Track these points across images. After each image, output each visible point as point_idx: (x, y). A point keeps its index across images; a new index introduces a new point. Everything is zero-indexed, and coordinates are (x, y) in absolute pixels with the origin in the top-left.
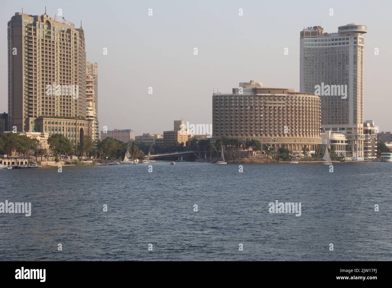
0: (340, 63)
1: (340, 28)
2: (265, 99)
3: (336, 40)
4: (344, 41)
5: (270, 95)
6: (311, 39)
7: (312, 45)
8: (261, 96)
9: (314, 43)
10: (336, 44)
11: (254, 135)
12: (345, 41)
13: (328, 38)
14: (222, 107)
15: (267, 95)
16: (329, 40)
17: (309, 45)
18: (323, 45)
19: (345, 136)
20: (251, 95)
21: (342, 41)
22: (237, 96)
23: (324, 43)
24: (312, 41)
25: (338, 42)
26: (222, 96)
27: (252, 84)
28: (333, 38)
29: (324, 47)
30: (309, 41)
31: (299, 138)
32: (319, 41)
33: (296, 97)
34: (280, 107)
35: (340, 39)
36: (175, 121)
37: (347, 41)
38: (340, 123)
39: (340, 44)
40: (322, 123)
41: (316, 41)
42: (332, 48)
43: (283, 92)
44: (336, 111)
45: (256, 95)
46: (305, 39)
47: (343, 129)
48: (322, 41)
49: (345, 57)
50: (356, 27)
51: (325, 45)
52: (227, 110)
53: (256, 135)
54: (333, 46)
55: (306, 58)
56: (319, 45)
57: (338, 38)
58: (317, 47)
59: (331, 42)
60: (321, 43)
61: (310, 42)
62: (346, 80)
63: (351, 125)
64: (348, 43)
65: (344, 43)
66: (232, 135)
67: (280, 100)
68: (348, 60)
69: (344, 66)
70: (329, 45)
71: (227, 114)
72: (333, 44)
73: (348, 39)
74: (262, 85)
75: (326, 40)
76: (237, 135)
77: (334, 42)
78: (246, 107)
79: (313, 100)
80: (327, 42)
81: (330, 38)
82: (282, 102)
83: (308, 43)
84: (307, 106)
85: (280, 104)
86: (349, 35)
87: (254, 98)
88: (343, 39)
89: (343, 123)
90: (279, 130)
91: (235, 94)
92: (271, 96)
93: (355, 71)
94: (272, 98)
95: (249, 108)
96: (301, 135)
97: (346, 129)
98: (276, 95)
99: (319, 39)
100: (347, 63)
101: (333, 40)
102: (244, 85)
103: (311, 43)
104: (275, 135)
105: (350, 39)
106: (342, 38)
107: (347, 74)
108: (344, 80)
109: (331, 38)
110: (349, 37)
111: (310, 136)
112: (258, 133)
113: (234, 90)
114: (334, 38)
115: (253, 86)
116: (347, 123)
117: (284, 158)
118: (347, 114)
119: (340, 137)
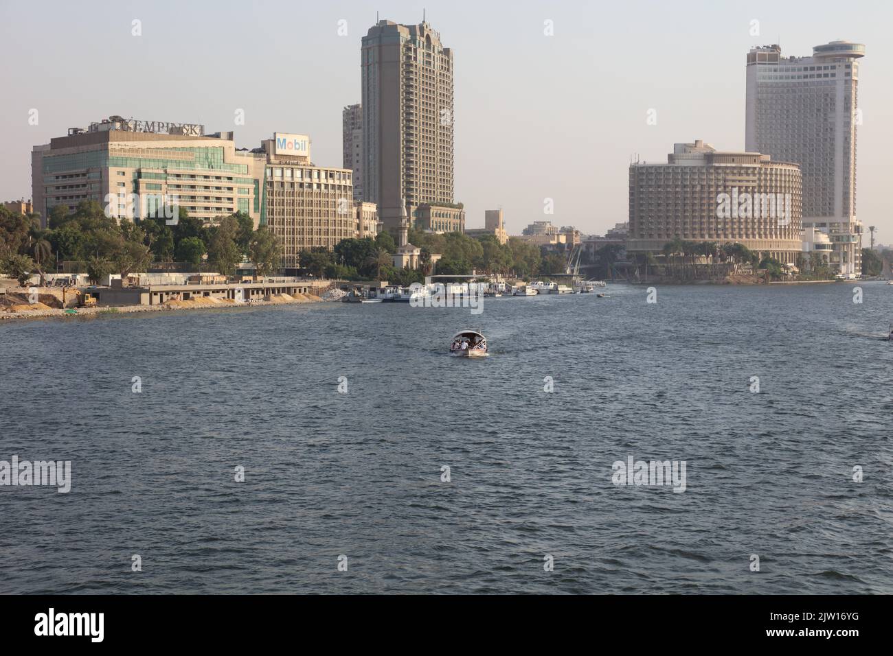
0: (818, 110)
1: (817, 49)
2: (717, 173)
3: (812, 69)
4: (826, 72)
5: (734, 165)
6: (767, 66)
7: (770, 78)
8: (718, 168)
9: (773, 73)
10: (812, 76)
11: (707, 237)
12: (829, 72)
13: (796, 66)
14: (650, 186)
15: (729, 165)
16: (799, 70)
17: (764, 78)
18: (787, 78)
19: (828, 237)
20: (702, 165)
21: (822, 72)
22: (677, 167)
23: (790, 74)
24: (770, 70)
25: (816, 72)
26: (651, 167)
27: (698, 145)
28: (806, 66)
29: (790, 81)
30: (765, 70)
31: (776, 242)
32: (781, 70)
34: (749, 187)
35: (819, 68)
36: (486, 211)
37: (833, 71)
38: (818, 215)
39: (819, 76)
41: (775, 71)
42: (804, 83)
43: (733, 160)
44: (811, 195)
45: (711, 165)
46: (758, 66)
47: (823, 225)
48: (787, 70)
49: (829, 100)
50: (850, 47)
51: (792, 78)
52: (659, 192)
53: (710, 236)
54: (806, 80)
55: (759, 100)
56: (781, 78)
57: (816, 65)
58: (778, 81)
59: (803, 73)
60: (784, 74)
61: (764, 72)
62: (831, 139)
63: (838, 218)
64: (833, 75)
65: (826, 75)
67: (748, 174)
68: (834, 104)
69: (825, 115)
70: (799, 78)
71: (659, 198)
72: (806, 77)
73: (833, 68)
74: (719, 150)
75: (793, 70)
77: (809, 73)
78: (694, 186)
80: (796, 74)
81: (800, 66)
82: (751, 177)
83: (762, 73)
84: (768, 184)
85: (748, 181)
86: (834, 61)
87: (707, 170)
88: (826, 68)
89: (824, 214)
90: (746, 226)
91: (674, 163)
92: (734, 168)
94: (735, 171)
95: (698, 188)
97: (828, 225)
98: (744, 165)
99: (781, 66)
100: (833, 110)
101: (806, 69)
102: (682, 149)
103: (767, 74)
104: (741, 236)
105: (837, 67)
106: (822, 65)
107: (831, 129)
108: (826, 140)
109: (803, 67)
110: (837, 64)
113: (671, 157)
115: (701, 150)
116: (832, 214)
117: (776, 276)
118: (832, 199)
119: (824, 239)
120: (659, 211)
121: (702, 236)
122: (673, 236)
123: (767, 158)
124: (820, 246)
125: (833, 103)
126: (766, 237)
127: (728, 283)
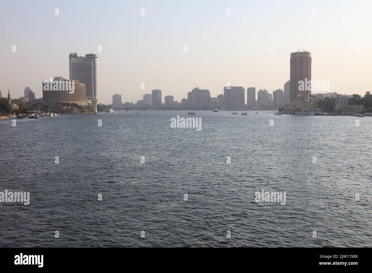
0: (88, 70)
1: (86, 55)
3: (86, 60)
6: (74, 58)
10: (86, 62)
12: (90, 61)
18: (80, 62)
21: (88, 61)
23: (80, 61)
27: (61, 78)
32: (78, 60)
35: (87, 60)
38: (88, 96)
39: (87, 62)
41: (77, 60)
46: (72, 58)
47: (89, 99)
48: (79, 60)
50: (94, 55)
55: (73, 67)
57: (87, 59)
58: (77, 62)
59: (83, 61)
63: (93, 97)
64: (91, 62)
65: (89, 62)
70: (82, 62)
72: (84, 62)
73: (91, 60)
75: (81, 60)
77: (85, 61)
80: (82, 61)
83: (73, 60)
86: (91, 58)
89: (90, 96)
93: (95, 74)
100: (91, 70)
101: (84, 60)
102: (57, 78)
103: (75, 60)
107: (91, 75)
108: (90, 78)
110: (92, 59)
114: (85, 59)
116: (92, 96)
117: (83, 111)
118: (92, 92)
119: (91, 102)
121: (63, 101)
122: (58, 101)
123: (78, 82)
124: (90, 104)
125: (91, 68)
126: (79, 101)
127: (74, 113)
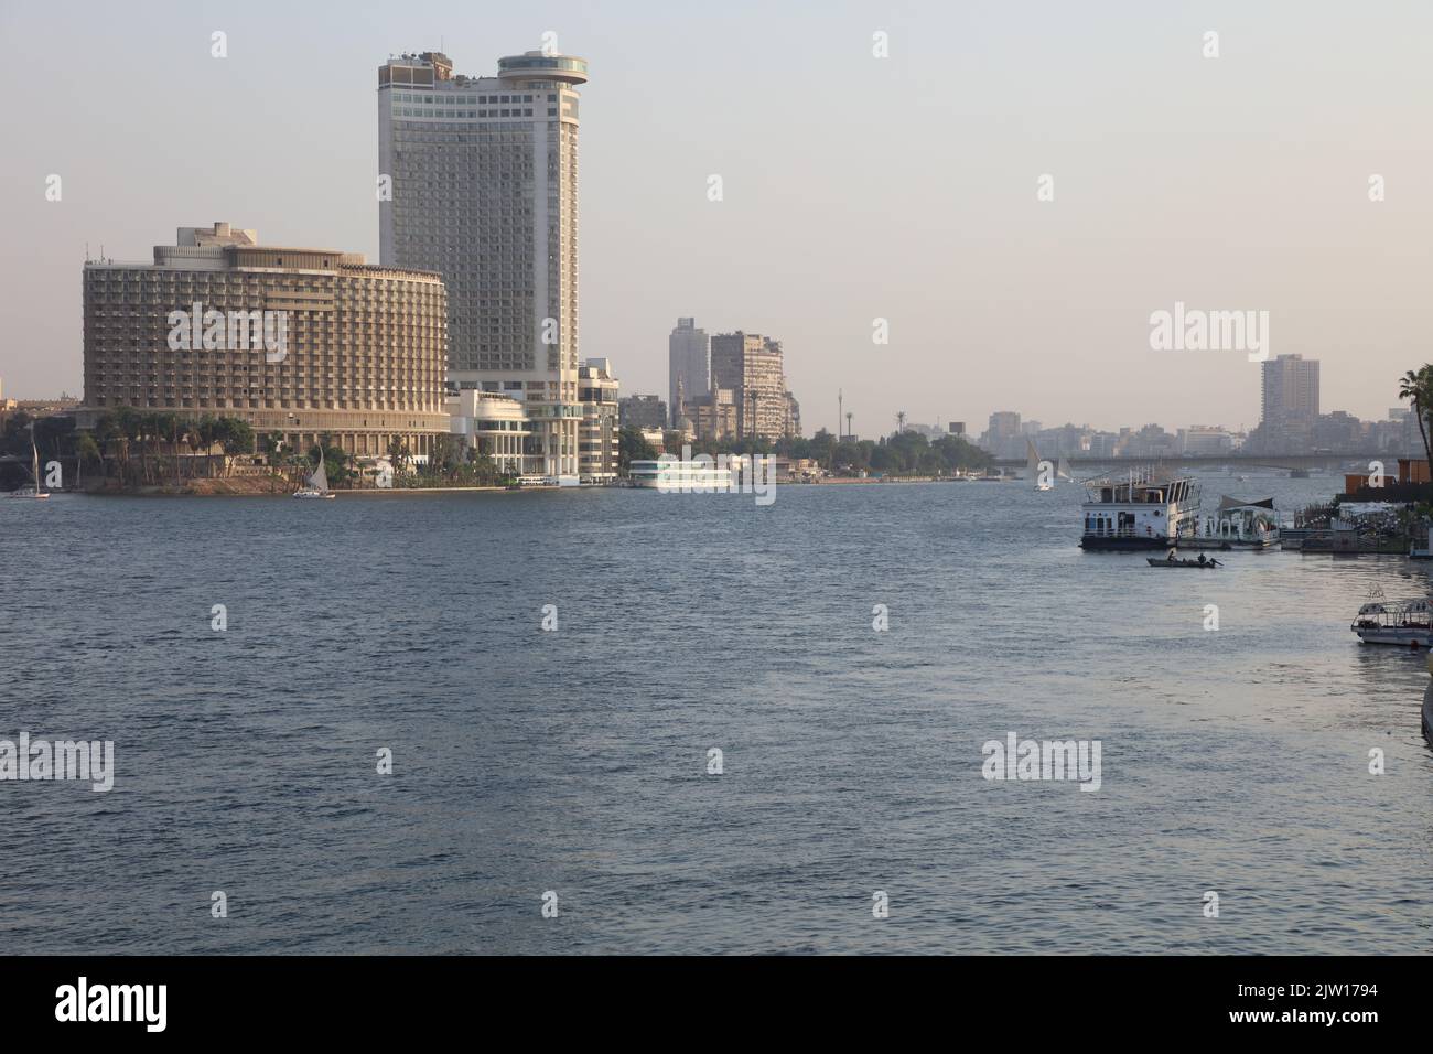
0: (505, 176)
1: (503, 63)
2: (265, 285)
3: (494, 99)
4: (517, 106)
5: (281, 270)
6: (412, 92)
7: (418, 113)
8: (251, 275)
9: (424, 106)
10: (493, 113)
11: (229, 404)
12: (522, 106)
13: (466, 94)
14: (117, 307)
15: (270, 270)
16: (472, 101)
17: (407, 113)
18: (451, 114)
19: (522, 408)
20: (219, 269)
21: (510, 106)
22: (168, 273)
23: (456, 107)
24: (418, 99)
25: (499, 106)
26: (117, 271)
27: (220, 232)
28: (482, 94)
29: (456, 120)
30: (408, 99)
31: (378, 415)
32: (439, 100)
33: (368, 281)
34: (317, 312)
35: (505, 99)
37: (528, 106)
38: (507, 366)
39: (505, 113)
40: (452, 366)
41: (429, 100)
42: (481, 125)
43: (326, 264)
45: (233, 269)
46: (393, 90)
47: (517, 385)
48: (450, 100)
49: (522, 157)
50: (553, 62)
51: (460, 115)
52: (134, 319)
53: (237, 403)
54: (483, 120)
55: (399, 154)
56: (440, 114)
57: (499, 94)
58: (434, 119)
59: (478, 107)
60: (446, 107)
61: (409, 102)
62: (526, 229)
63: (540, 373)
64: (529, 113)
65: (517, 113)
66: (152, 402)
67: (315, 290)
68: (531, 165)
69: (518, 184)
70: (471, 115)
71: (134, 331)
72: (483, 114)
73: (529, 99)
74: (257, 240)
75: (461, 101)
76: (170, 402)
77: (488, 106)
79: (423, 291)
80: (466, 107)
81: (473, 94)
82: (322, 295)
83: (402, 105)
84: (404, 311)
85: (315, 301)
86: (531, 86)
87: (228, 279)
88: (516, 99)
89: (518, 366)
90: (312, 385)
91: (163, 264)
92: (285, 276)
93: (554, 203)
94: (287, 283)
96: (386, 405)
97: (525, 386)
98: (302, 272)
99: (440, 93)
100: (529, 176)
101: (483, 100)
102: (191, 237)
103: (413, 105)
104: (300, 404)
105: (534, 98)
106: (511, 94)
107: (527, 211)
108: (519, 230)
109: (478, 95)
110: (534, 93)
111: (412, 408)
112: (241, 396)
113: (159, 253)
114: (487, 95)
115: (225, 240)
116: (530, 366)
118: (530, 339)
119: (506, 411)
120: (135, 354)
121: (221, 403)
124: (493, 425)
125: (529, 163)
